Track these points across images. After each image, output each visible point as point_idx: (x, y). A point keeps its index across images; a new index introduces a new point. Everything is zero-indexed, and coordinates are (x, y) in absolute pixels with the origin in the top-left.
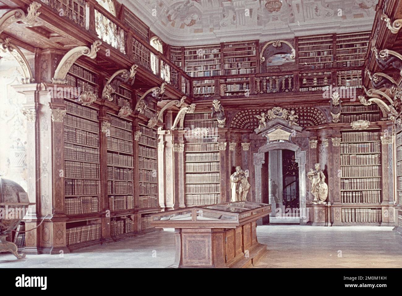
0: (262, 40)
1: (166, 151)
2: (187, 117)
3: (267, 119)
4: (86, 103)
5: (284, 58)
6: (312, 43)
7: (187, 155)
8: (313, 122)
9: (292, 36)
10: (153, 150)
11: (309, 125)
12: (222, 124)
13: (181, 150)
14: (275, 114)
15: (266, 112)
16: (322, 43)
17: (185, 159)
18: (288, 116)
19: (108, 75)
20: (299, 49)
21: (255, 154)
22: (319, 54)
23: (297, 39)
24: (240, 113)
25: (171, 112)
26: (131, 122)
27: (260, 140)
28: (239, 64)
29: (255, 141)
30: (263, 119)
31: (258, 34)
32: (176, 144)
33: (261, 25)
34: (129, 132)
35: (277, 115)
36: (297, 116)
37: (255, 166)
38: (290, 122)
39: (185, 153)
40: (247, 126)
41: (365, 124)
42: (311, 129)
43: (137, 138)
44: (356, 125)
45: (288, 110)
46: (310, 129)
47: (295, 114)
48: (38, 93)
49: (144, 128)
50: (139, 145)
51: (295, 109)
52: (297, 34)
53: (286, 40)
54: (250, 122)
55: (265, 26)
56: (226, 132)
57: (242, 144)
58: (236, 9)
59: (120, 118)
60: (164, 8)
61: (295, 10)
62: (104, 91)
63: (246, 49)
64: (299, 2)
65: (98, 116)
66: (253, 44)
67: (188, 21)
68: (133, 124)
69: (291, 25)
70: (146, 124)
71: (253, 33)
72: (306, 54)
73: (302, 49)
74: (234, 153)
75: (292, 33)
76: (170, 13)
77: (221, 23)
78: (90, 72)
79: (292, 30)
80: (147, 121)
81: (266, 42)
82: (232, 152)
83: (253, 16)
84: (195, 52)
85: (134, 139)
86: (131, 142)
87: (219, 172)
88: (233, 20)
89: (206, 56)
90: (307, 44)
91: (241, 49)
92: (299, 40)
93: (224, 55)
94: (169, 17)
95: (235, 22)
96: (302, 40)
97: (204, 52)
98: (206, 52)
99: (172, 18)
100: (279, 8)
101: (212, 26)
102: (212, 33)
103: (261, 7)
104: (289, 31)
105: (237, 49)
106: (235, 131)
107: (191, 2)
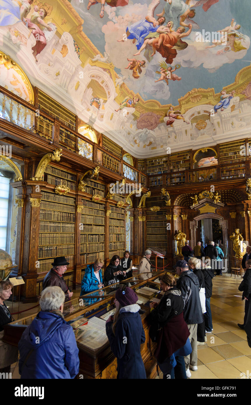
0: (194, 149)
1: (135, 220)
2: (147, 199)
3: (199, 199)
4: (62, 193)
6: (230, 147)
9: (215, 144)
10: (122, 221)
12: (168, 203)
13: (144, 220)
15: (198, 195)
16: (237, 146)
17: (146, 226)
18: (213, 196)
20: (220, 152)
21: (191, 222)
22: (235, 153)
23: (218, 145)
26: (103, 204)
27: (194, 213)
28: (179, 166)
29: (191, 214)
30: (196, 199)
31: (191, 146)
33: (193, 139)
34: (102, 211)
35: (205, 196)
36: (220, 196)
37: (191, 230)
38: (215, 201)
39: (146, 222)
40: (185, 204)
43: (108, 214)
47: (219, 195)
49: (114, 208)
50: (110, 218)
52: (219, 142)
53: (211, 147)
54: (187, 201)
55: (196, 140)
56: (171, 208)
57: (182, 216)
58: (176, 131)
59: (94, 202)
60: (132, 136)
61: (216, 126)
62: (79, 185)
63: (184, 156)
64: (219, 120)
65: (74, 202)
66: (188, 152)
67: (148, 143)
68: (105, 205)
69: (214, 137)
70: (116, 205)
71: (188, 145)
72: (225, 154)
73: (223, 152)
74: (177, 221)
75: (215, 142)
76: (136, 139)
77: (167, 142)
78: (68, 173)
79: (215, 139)
80: (116, 203)
81: (197, 150)
82: (175, 221)
83: (187, 134)
84: (152, 161)
85: (105, 215)
86: (103, 217)
87: (167, 234)
88: (174, 138)
89: (159, 163)
90: (226, 148)
91: (181, 156)
92: (220, 146)
93: (170, 161)
94: (135, 141)
95: (176, 140)
96: (222, 146)
97: (157, 160)
98: (159, 161)
99: (138, 142)
100: (205, 126)
101: (162, 144)
102: (162, 148)
103: (192, 128)
104: (213, 141)
105: (178, 157)
106: (177, 208)
107: (148, 131)
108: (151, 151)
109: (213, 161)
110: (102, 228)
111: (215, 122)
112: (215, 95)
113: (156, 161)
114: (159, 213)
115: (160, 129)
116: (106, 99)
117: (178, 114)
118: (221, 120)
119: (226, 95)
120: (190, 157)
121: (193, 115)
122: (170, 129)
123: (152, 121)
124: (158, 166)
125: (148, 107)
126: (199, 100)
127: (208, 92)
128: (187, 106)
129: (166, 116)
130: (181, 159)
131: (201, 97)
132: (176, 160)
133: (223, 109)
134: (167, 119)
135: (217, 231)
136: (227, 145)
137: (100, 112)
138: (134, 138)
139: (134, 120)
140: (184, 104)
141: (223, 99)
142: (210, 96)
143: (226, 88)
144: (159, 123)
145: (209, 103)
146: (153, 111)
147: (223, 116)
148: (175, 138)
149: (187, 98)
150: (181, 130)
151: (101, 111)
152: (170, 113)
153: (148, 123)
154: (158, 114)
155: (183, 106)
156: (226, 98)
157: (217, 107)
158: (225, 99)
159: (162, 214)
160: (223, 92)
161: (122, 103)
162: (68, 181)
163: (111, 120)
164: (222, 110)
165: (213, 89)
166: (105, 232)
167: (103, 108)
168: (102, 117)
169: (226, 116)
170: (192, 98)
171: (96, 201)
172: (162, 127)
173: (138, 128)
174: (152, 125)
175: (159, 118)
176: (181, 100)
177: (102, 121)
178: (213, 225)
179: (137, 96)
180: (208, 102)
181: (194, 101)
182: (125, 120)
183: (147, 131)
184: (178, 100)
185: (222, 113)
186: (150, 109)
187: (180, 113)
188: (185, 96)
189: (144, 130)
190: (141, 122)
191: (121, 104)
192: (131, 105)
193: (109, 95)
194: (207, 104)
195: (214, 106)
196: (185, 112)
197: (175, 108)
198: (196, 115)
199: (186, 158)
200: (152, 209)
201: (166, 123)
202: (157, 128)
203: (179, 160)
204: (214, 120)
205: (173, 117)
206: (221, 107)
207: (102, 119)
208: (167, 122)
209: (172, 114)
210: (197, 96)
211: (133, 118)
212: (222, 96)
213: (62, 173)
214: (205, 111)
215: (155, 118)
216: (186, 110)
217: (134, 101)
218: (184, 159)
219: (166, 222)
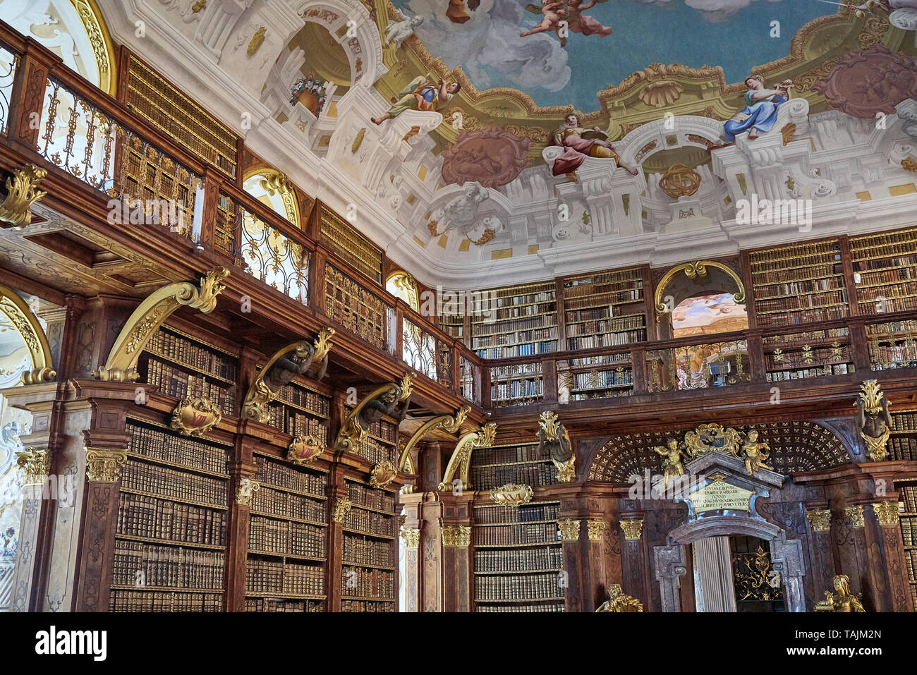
0: (656, 263)
1: (426, 545)
2: (478, 456)
3: (685, 456)
4: (193, 430)
5: (713, 307)
6: (787, 264)
7: (480, 555)
8: (812, 460)
9: (732, 250)
10: (385, 547)
11: (801, 469)
12: (566, 473)
13: (464, 542)
14: (705, 442)
15: (681, 439)
16: (813, 260)
17: (474, 566)
18: (741, 446)
19: (261, 359)
20: (754, 280)
21: (659, 550)
22: (808, 286)
23: (746, 255)
24: (611, 443)
25: (438, 446)
26: (323, 474)
27: (669, 512)
28: (602, 325)
29: (656, 517)
30: (674, 457)
31: (646, 252)
32: (450, 528)
33: (652, 230)
34: (318, 501)
35: (711, 444)
36: (765, 445)
37: (661, 582)
38: (748, 462)
39: (474, 551)
42: (810, 479)
43: (339, 515)
45: (741, 430)
46: (804, 479)
47: (760, 440)
48: (63, 408)
49: (359, 490)
50: (345, 533)
51: (758, 429)
52: (746, 245)
53: (718, 260)
54: (638, 466)
55: (662, 231)
56: (578, 494)
57: (623, 523)
58: (589, 198)
59: (291, 466)
60: (420, 207)
61: (736, 189)
62: (249, 397)
63: (618, 287)
64: (744, 170)
65: (227, 463)
66: (636, 274)
67: (478, 234)
68: (329, 481)
69: (726, 224)
70: (367, 477)
71: (633, 249)
72: (773, 289)
73: (762, 278)
74: (602, 548)
75: (733, 241)
76: (434, 217)
77: (555, 232)
78: (212, 351)
79: (731, 234)
80: (366, 470)
81: (667, 269)
82: (596, 546)
83: (631, 210)
85: (330, 519)
86: (320, 527)
87: (562, 602)
88: (582, 224)
89: (522, 311)
90: (775, 265)
91: (607, 288)
92: (751, 257)
93: (566, 306)
94: (432, 228)
95: (588, 227)
96: (760, 257)
97: (516, 300)
98: (520, 302)
99: (440, 228)
100: (695, 187)
101: (533, 242)
102: (534, 256)
103: (649, 190)
104: (725, 238)
105: (598, 289)
106: (601, 490)
107: (483, 190)
108: (490, 262)
109: (721, 306)
110: (316, 574)
111: (731, 174)
112: (726, 87)
113: (510, 302)
114: (528, 512)
115: (526, 184)
116: (345, 84)
117: (597, 141)
118: (751, 168)
119: (762, 92)
120: (642, 294)
121: (651, 145)
122: (566, 188)
123: (498, 159)
124: (517, 321)
125: (488, 111)
126: (670, 100)
127: (703, 76)
128: (631, 116)
129: (552, 142)
130: (608, 301)
131: (679, 90)
132: (588, 303)
133: (754, 133)
134: (553, 153)
135: (753, 590)
136: (776, 255)
137: (321, 126)
138: (428, 215)
139: (435, 151)
140: (620, 108)
141: (753, 101)
142: (709, 89)
143: (764, 71)
144: (523, 166)
145: (708, 113)
146: (506, 124)
147: (756, 156)
148: (586, 223)
149: (628, 89)
150: (606, 195)
151: (324, 122)
152: (567, 134)
153: (485, 162)
154: (523, 133)
155: (614, 115)
156: (764, 99)
157: (734, 127)
158: (759, 104)
159: (542, 518)
160: (753, 82)
161: (400, 98)
162: (211, 381)
163: (355, 150)
164: (752, 138)
165: (720, 69)
166: (325, 593)
167: (333, 112)
168: (325, 140)
169: (766, 158)
170: (647, 90)
171: (300, 461)
172: (537, 179)
173: (446, 179)
174: (497, 170)
175: (524, 149)
176: (608, 96)
177: (322, 154)
178: (734, 567)
179: (456, 74)
180: (701, 107)
181: (653, 102)
182: (404, 154)
183: (478, 193)
184: (599, 94)
185: (752, 146)
186: (496, 118)
187: (604, 137)
188: (623, 85)
189: (468, 186)
190: (458, 159)
191: (394, 100)
192: (429, 104)
193: (359, 69)
194: (698, 114)
195: (724, 122)
196: (623, 135)
197: (585, 120)
198: (662, 146)
199: (629, 298)
200: (500, 496)
201: (551, 167)
202: (517, 183)
203: (602, 301)
204: (724, 168)
205: (579, 147)
206: (750, 126)
207: (324, 148)
208: (556, 163)
209: (574, 138)
210: (664, 85)
211: (432, 144)
212: (751, 92)
213: (194, 350)
214: (693, 137)
215: (513, 147)
216: (626, 130)
217: (440, 92)
218: (620, 300)
219: (561, 552)
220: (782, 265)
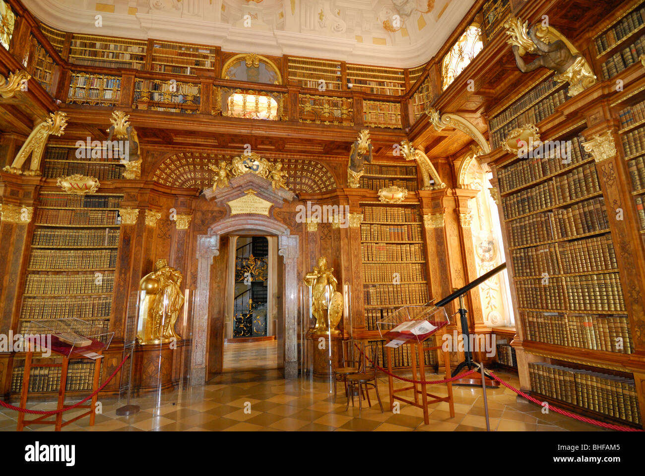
3: (230, 174)
6: (310, 69)
9: (278, 53)
12: (132, 172)
14: (246, 166)
16: (325, 71)
17: (31, 241)
18: (270, 172)
20: (290, 74)
21: (201, 238)
23: (286, 59)
24: (174, 157)
25: (12, 137)
27: (212, 212)
29: (203, 214)
30: (223, 173)
31: (220, 37)
32: (11, 206)
33: (228, 21)
35: (250, 168)
36: (285, 173)
38: (273, 183)
39: (32, 227)
40: (188, 184)
41: (399, 195)
44: (385, 194)
45: (271, 162)
46: (306, 197)
47: (282, 170)
52: (287, 52)
53: (268, 57)
54: (195, 178)
55: (234, 24)
56: (141, 188)
57: (177, 217)
61: (288, 9)
63: (197, 56)
66: (211, 51)
69: (277, 32)
71: (212, 33)
72: (300, 82)
73: (295, 74)
74: (156, 232)
75: (280, 46)
79: (281, 41)
81: (234, 54)
82: (150, 230)
84: (93, 45)
87: (113, 272)
88: (175, 1)
89: (116, 56)
90: (303, 68)
92: (289, 60)
93: (154, 60)
95: (180, 5)
96: (294, 61)
97: (112, 47)
98: (115, 49)
101: (133, 4)
102: (133, 17)
104: (274, 43)
105: (181, 54)
106: (162, 190)
113: (107, 47)
120: (213, 64)
130: (187, 63)
132: (172, 62)
136: (304, 63)
148: (178, 1)
199: (204, 65)
200: (66, 184)
203: (183, 63)
218: (196, 65)
219: (118, 233)
220: (307, 69)
